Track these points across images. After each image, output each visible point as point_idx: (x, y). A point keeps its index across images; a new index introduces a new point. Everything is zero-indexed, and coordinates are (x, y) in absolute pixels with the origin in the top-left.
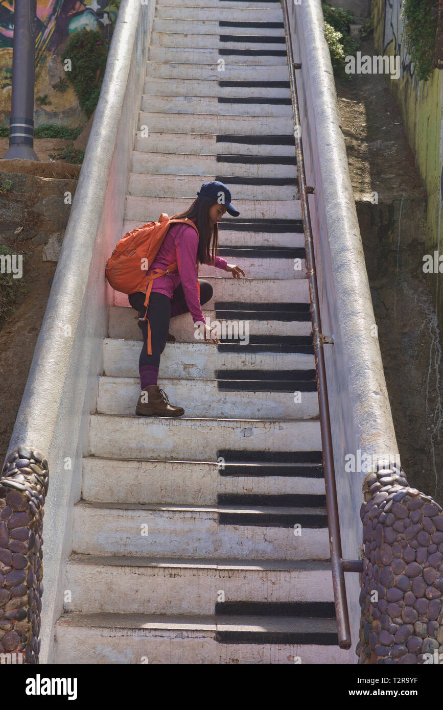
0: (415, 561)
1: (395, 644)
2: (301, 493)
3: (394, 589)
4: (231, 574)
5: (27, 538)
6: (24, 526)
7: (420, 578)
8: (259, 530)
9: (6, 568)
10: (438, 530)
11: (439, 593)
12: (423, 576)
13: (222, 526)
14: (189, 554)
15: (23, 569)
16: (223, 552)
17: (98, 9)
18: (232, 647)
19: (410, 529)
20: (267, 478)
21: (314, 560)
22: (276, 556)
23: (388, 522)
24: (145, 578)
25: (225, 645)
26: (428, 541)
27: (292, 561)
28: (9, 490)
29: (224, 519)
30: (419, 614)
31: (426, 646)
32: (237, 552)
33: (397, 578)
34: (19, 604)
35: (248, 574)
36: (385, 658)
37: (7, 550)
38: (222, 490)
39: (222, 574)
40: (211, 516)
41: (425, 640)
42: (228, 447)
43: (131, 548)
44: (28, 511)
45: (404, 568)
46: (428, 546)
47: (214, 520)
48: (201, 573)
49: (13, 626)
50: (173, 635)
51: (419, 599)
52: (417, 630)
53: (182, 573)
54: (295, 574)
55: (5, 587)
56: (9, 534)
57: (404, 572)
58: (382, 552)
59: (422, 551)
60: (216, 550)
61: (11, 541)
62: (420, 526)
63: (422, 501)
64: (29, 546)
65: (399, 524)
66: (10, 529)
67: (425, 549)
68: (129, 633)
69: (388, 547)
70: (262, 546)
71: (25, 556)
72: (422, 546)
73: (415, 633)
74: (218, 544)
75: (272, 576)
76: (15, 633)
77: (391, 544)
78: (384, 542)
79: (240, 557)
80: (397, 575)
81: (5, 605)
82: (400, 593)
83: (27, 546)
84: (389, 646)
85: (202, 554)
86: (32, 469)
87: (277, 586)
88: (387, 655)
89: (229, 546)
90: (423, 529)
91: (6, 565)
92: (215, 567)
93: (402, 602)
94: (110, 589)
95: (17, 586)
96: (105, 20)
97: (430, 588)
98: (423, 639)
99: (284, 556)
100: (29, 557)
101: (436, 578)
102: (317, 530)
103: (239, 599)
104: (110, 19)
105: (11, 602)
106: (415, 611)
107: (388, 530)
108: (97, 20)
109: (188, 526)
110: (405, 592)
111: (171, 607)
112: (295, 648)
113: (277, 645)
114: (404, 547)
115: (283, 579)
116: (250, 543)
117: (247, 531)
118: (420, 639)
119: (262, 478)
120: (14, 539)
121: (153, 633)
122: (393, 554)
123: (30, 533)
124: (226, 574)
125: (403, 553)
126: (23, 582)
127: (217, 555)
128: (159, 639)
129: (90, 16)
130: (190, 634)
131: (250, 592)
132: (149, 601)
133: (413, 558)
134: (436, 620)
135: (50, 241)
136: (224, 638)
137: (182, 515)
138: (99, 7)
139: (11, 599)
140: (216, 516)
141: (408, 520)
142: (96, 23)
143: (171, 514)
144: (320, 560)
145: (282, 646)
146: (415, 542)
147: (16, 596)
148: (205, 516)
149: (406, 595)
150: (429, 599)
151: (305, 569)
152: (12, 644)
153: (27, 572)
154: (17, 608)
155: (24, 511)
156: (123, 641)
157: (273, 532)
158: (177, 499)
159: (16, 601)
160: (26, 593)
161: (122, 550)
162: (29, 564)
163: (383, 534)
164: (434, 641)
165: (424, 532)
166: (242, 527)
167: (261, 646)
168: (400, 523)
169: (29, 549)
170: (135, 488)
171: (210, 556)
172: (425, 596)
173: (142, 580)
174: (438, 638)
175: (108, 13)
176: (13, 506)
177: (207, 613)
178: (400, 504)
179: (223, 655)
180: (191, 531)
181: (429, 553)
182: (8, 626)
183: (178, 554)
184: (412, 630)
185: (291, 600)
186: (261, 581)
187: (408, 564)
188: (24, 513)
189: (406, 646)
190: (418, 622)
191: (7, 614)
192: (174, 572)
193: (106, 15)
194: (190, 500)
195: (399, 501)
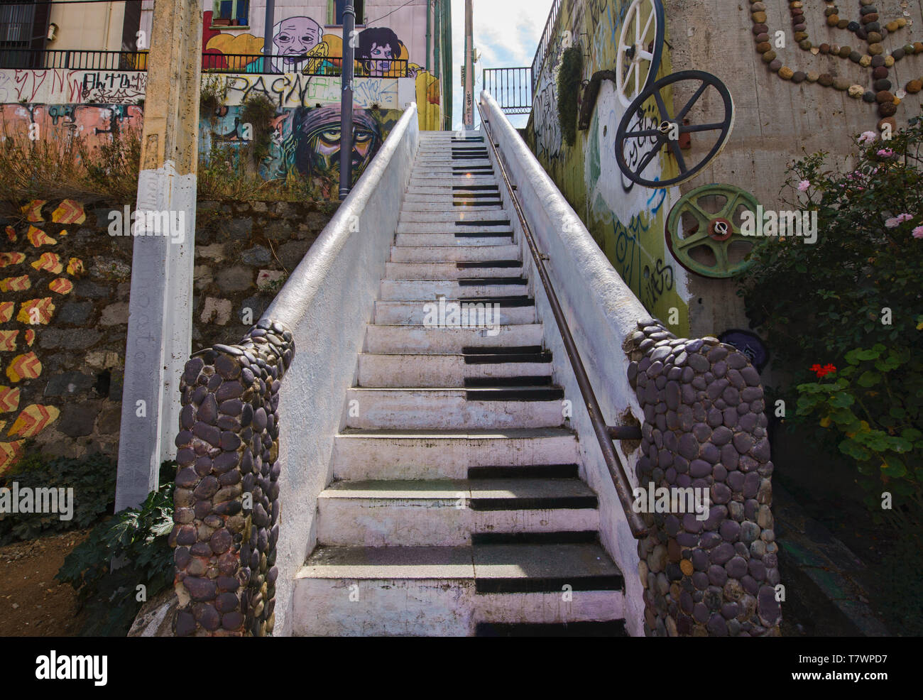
0: (723, 424)
1: (706, 531)
2: (529, 375)
3: (699, 461)
4: (480, 442)
5: (240, 412)
6: (237, 397)
7: (729, 445)
8: (500, 404)
9: (214, 450)
10: (748, 385)
11: (756, 464)
12: (733, 443)
13: (470, 402)
14: (443, 425)
15: (235, 450)
16: (472, 423)
18: (487, 514)
19: (714, 384)
20: (502, 364)
21: (547, 428)
22: (515, 425)
23: (686, 376)
24: (405, 448)
25: (479, 512)
26: (738, 398)
27: (529, 429)
28: (219, 355)
29: (471, 397)
30: (732, 491)
31: (745, 532)
32: (483, 423)
33: (703, 447)
34: (229, 494)
35: (495, 442)
36: (693, 549)
37: (215, 427)
38: (468, 375)
39: (473, 443)
40: (460, 394)
41: (742, 524)
42: (470, 345)
43: (395, 423)
44: (240, 379)
45: (710, 434)
46: (737, 405)
47: (463, 397)
48: (454, 442)
49: (224, 523)
50: (430, 504)
51: (732, 473)
52: (734, 512)
53: (437, 443)
54: (537, 441)
55: (213, 473)
56: (218, 408)
57: (710, 439)
58: (679, 415)
59: (731, 411)
60: (466, 422)
61: (220, 416)
62: (726, 381)
63: (725, 350)
64: (242, 421)
65: (699, 380)
66: (220, 401)
67: (734, 409)
68: (388, 503)
69: (688, 409)
70: (504, 417)
71: (238, 435)
72: (729, 405)
73: (729, 516)
74: (467, 417)
75: (517, 443)
76: (226, 531)
77: (691, 405)
78: (682, 403)
79: (485, 427)
80: (701, 443)
81: (212, 496)
82: (708, 465)
83: (239, 422)
84: (697, 533)
85: (454, 425)
86: (267, 338)
87: (522, 452)
88: (697, 545)
89: (476, 418)
90: (730, 385)
91: (214, 446)
92: (466, 436)
93: (710, 477)
94: (375, 459)
95: (227, 471)
97: (744, 458)
98: (740, 523)
99: (522, 425)
100: (242, 436)
101: (752, 445)
102: (549, 402)
103: (489, 465)
105: (220, 492)
106: (727, 488)
107: (687, 387)
109: (441, 403)
110: (713, 464)
111: (429, 473)
112: (547, 513)
113: (529, 511)
114: (708, 408)
115: (526, 445)
116: (494, 415)
117: (491, 405)
118: (736, 523)
119: (498, 365)
120: (223, 413)
121: (410, 502)
122: (694, 418)
123: (244, 406)
124: (476, 442)
125: (708, 415)
126: (235, 467)
127: (466, 426)
128: (416, 508)
130: (446, 503)
131: (498, 458)
132: (409, 469)
133: (720, 421)
134: (755, 498)
136: (478, 505)
137: (436, 394)
139: (221, 488)
140: (465, 394)
141: (709, 374)
143: (427, 394)
144: (552, 427)
145: (534, 511)
146: (720, 401)
147: (227, 484)
148: (455, 394)
149: (715, 467)
150: (744, 472)
151: (545, 436)
152: (221, 546)
153: (240, 454)
154: (227, 500)
155: (237, 380)
156: (382, 511)
157: (512, 405)
158: (432, 383)
159: (227, 490)
160: (238, 481)
161: (388, 424)
162: (243, 444)
163: (680, 393)
164: (754, 524)
165: (732, 388)
166: (486, 402)
167: (515, 512)
168: (700, 377)
169: (243, 425)
170: (399, 376)
171: (461, 427)
172: (738, 469)
173: (403, 450)
174: (759, 522)
176: (222, 373)
177: (460, 477)
178: (699, 356)
179: (478, 522)
180: (444, 407)
181: (740, 414)
182: (217, 522)
183: (435, 426)
184: (726, 513)
185: (535, 464)
186: (506, 448)
187: (713, 428)
188: (236, 382)
189: (719, 533)
190: (733, 502)
191: (215, 508)
192: (430, 442)
194: (443, 384)
195: (697, 351)
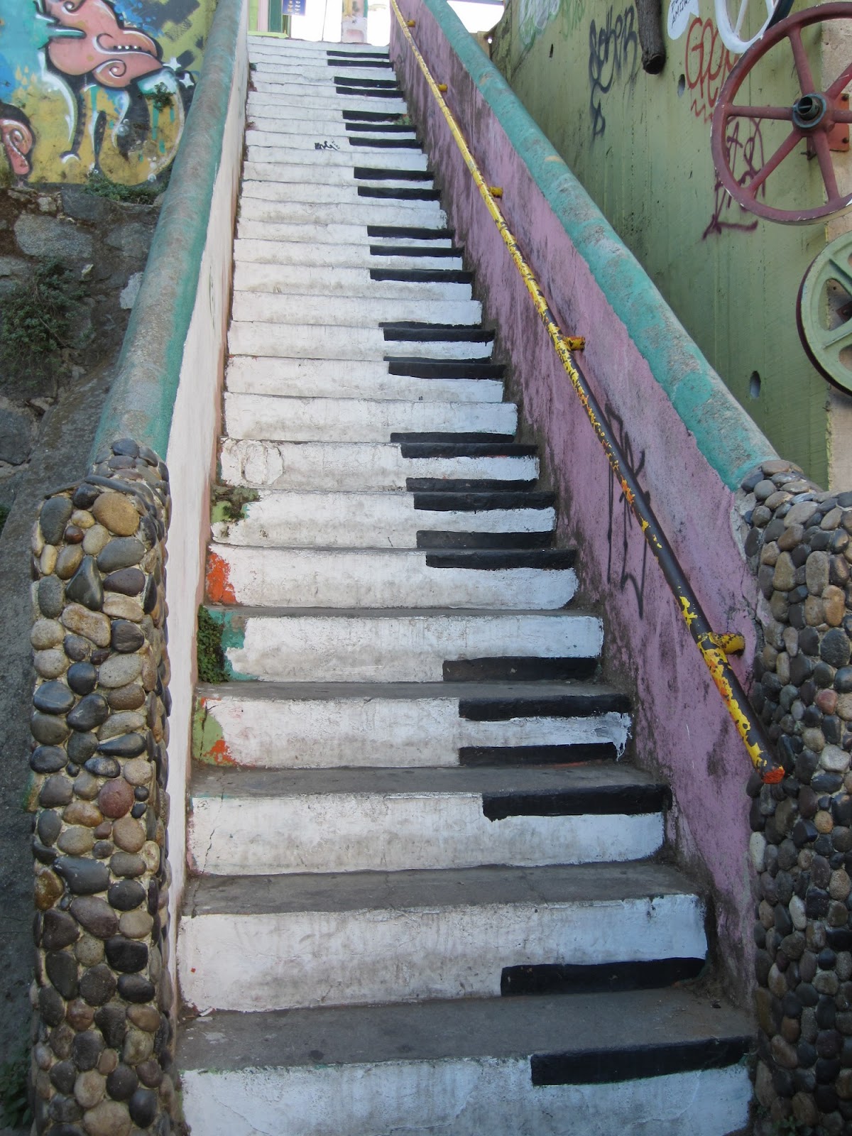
15: (133, 652)
17: (178, 69)
28: (101, 493)
71: (139, 627)
83: (141, 605)
96: (187, 81)
100: (144, 629)
104: (192, 79)
108: (177, 81)
123: (147, 579)
129: (168, 76)
135: (131, 282)
138: (179, 66)
142: (175, 83)
169: (147, 611)
175: (189, 73)
193: (187, 76)
